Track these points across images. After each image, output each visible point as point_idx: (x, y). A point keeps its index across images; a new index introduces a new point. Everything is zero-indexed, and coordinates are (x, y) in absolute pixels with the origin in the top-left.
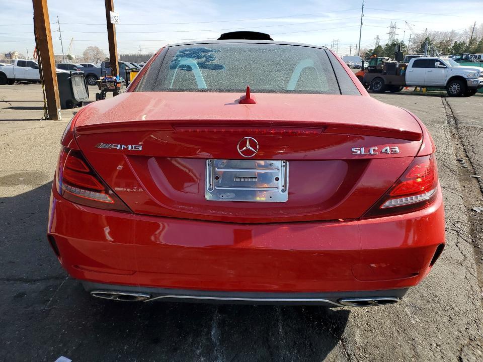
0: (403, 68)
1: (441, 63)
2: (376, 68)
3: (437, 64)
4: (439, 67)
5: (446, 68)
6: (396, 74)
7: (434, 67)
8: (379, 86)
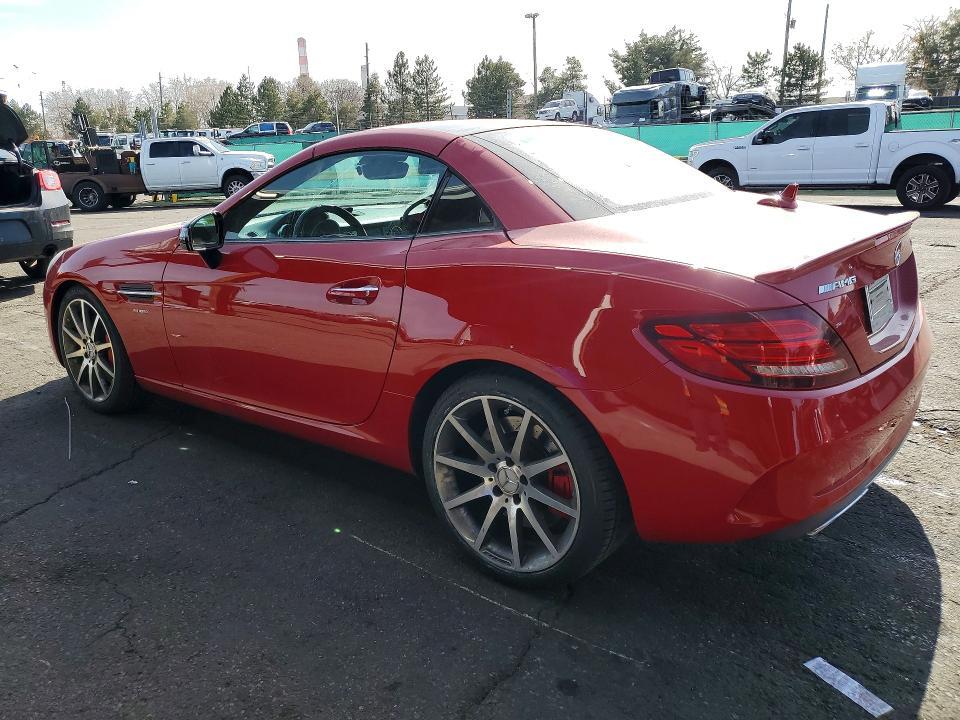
0: (132, 160)
1: (203, 148)
2: (72, 162)
3: (196, 149)
4: (200, 155)
5: (213, 155)
6: (121, 173)
7: (192, 154)
8: (93, 198)
